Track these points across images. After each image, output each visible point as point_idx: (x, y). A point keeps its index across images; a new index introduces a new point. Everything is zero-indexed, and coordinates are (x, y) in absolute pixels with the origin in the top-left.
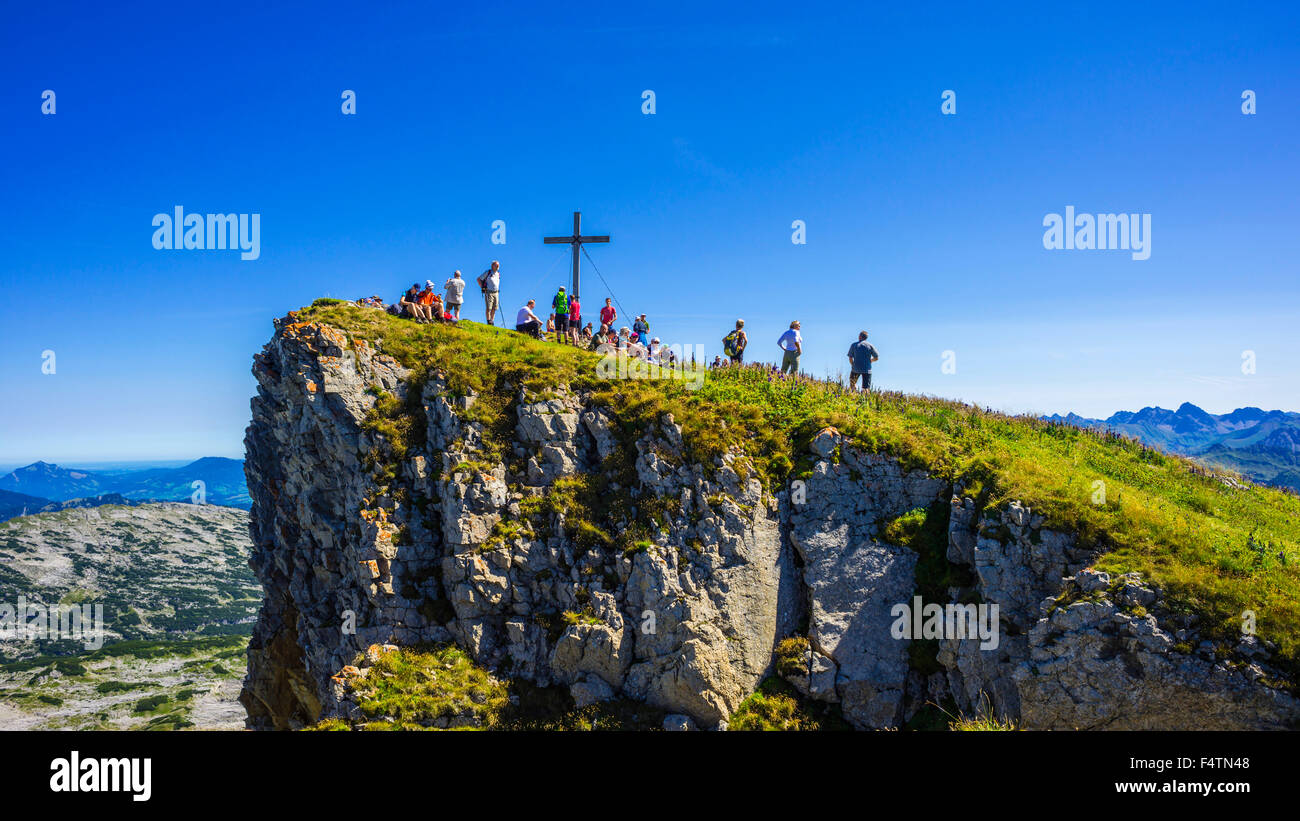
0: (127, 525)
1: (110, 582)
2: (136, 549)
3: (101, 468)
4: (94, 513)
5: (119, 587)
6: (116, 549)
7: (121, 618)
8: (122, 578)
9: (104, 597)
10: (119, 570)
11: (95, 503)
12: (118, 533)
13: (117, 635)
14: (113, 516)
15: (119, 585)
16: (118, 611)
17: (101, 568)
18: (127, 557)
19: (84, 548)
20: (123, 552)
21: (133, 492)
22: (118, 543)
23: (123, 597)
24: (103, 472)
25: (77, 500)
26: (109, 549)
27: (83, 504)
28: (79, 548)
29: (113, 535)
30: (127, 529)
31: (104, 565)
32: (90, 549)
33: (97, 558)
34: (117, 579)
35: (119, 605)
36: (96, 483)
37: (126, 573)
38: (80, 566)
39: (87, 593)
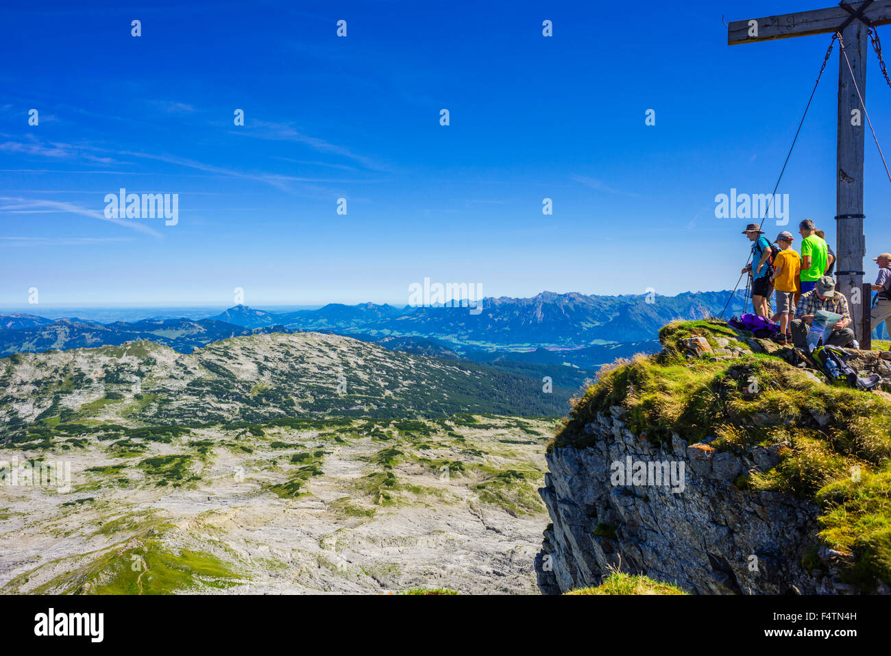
0: (286, 346)
1: (278, 380)
2: (291, 360)
3: (272, 310)
4: (268, 337)
5: (283, 383)
6: (280, 359)
7: (285, 402)
8: (284, 378)
9: (274, 388)
10: (282, 373)
11: (269, 331)
12: (281, 350)
13: (282, 412)
14: (278, 340)
15: (283, 382)
16: (283, 398)
17: (273, 371)
18: (286, 365)
19: (263, 359)
20: (284, 362)
21: (290, 324)
22: (282, 356)
23: (285, 389)
24: (274, 312)
25: (260, 328)
26: (276, 360)
27: (263, 331)
28: (261, 359)
29: (278, 351)
30: (286, 348)
31: (274, 369)
32: (266, 359)
33: (270, 365)
34: (281, 378)
35: (283, 394)
36: (270, 319)
37: (286, 375)
38: (261, 369)
39: (265, 386)
